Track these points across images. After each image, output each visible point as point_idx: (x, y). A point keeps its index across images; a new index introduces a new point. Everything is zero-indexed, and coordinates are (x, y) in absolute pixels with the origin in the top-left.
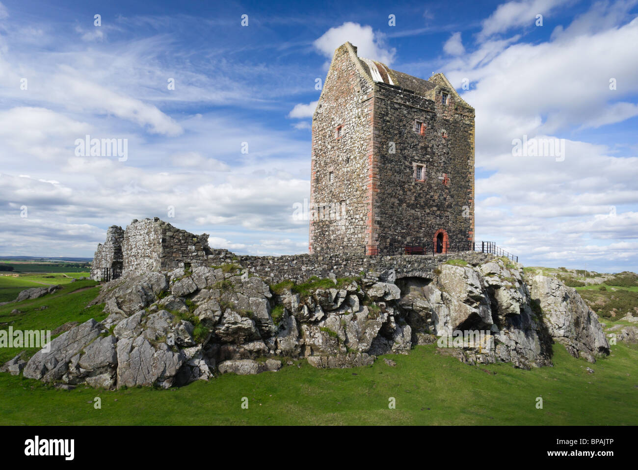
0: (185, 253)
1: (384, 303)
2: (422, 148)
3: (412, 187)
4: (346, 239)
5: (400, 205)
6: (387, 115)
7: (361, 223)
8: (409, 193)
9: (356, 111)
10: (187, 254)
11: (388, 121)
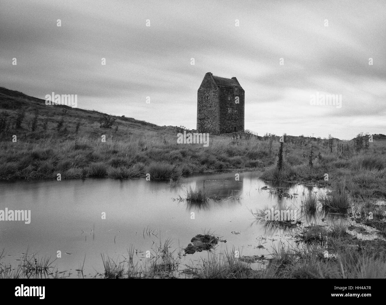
2: (230, 104)
4: (210, 129)
5: (225, 120)
7: (215, 125)
8: (227, 116)
9: (213, 94)
11: (222, 98)
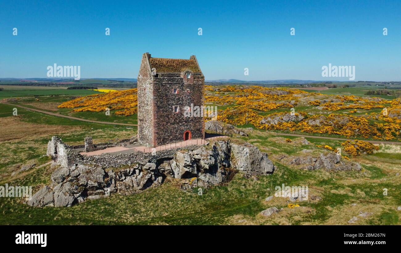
0: (75, 161)
1: (150, 171)
2: (177, 99)
3: (172, 116)
5: (167, 124)
6: (160, 89)
7: (151, 132)
8: (171, 119)
9: (149, 85)
10: (76, 161)
11: (160, 92)
